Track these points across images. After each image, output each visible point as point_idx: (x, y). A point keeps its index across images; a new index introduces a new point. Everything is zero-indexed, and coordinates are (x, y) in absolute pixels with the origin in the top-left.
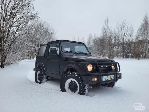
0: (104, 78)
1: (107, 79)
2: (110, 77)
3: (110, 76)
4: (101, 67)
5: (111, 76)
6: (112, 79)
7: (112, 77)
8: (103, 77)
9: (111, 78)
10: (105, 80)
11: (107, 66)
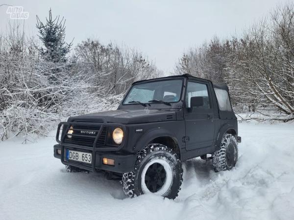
0: (71, 154)
1: (77, 158)
2: (83, 157)
3: (82, 153)
4: (82, 132)
5: (85, 154)
6: (88, 162)
7: (89, 157)
8: (70, 151)
9: (86, 159)
10: (72, 159)
11: (92, 133)
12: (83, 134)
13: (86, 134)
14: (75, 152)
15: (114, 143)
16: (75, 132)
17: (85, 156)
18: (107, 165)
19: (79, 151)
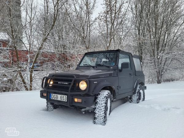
0: (53, 96)
1: (57, 98)
2: (61, 97)
3: (61, 95)
6: (64, 100)
7: (65, 98)
8: (52, 94)
10: (54, 99)
11: (66, 83)
12: (60, 84)
13: (62, 84)
14: (56, 95)
15: (80, 90)
16: (54, 83)
17: (62, 97)
18: (77, 102)
19: (58, 94)
